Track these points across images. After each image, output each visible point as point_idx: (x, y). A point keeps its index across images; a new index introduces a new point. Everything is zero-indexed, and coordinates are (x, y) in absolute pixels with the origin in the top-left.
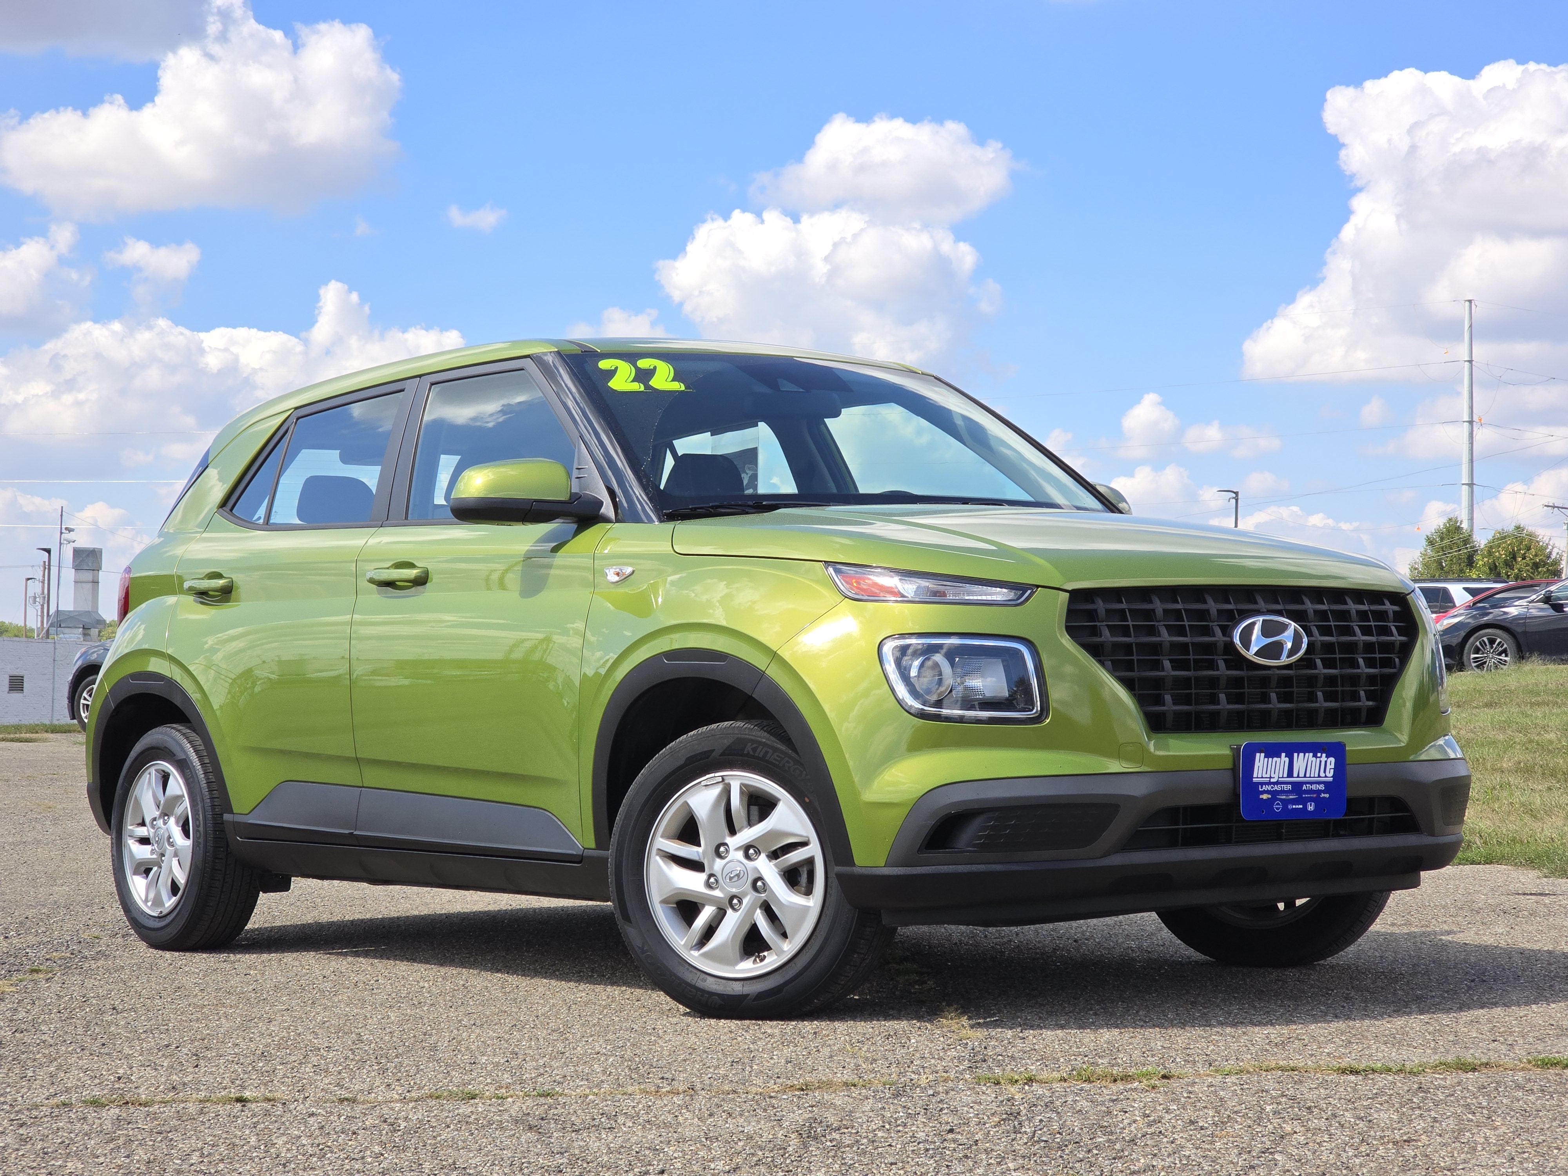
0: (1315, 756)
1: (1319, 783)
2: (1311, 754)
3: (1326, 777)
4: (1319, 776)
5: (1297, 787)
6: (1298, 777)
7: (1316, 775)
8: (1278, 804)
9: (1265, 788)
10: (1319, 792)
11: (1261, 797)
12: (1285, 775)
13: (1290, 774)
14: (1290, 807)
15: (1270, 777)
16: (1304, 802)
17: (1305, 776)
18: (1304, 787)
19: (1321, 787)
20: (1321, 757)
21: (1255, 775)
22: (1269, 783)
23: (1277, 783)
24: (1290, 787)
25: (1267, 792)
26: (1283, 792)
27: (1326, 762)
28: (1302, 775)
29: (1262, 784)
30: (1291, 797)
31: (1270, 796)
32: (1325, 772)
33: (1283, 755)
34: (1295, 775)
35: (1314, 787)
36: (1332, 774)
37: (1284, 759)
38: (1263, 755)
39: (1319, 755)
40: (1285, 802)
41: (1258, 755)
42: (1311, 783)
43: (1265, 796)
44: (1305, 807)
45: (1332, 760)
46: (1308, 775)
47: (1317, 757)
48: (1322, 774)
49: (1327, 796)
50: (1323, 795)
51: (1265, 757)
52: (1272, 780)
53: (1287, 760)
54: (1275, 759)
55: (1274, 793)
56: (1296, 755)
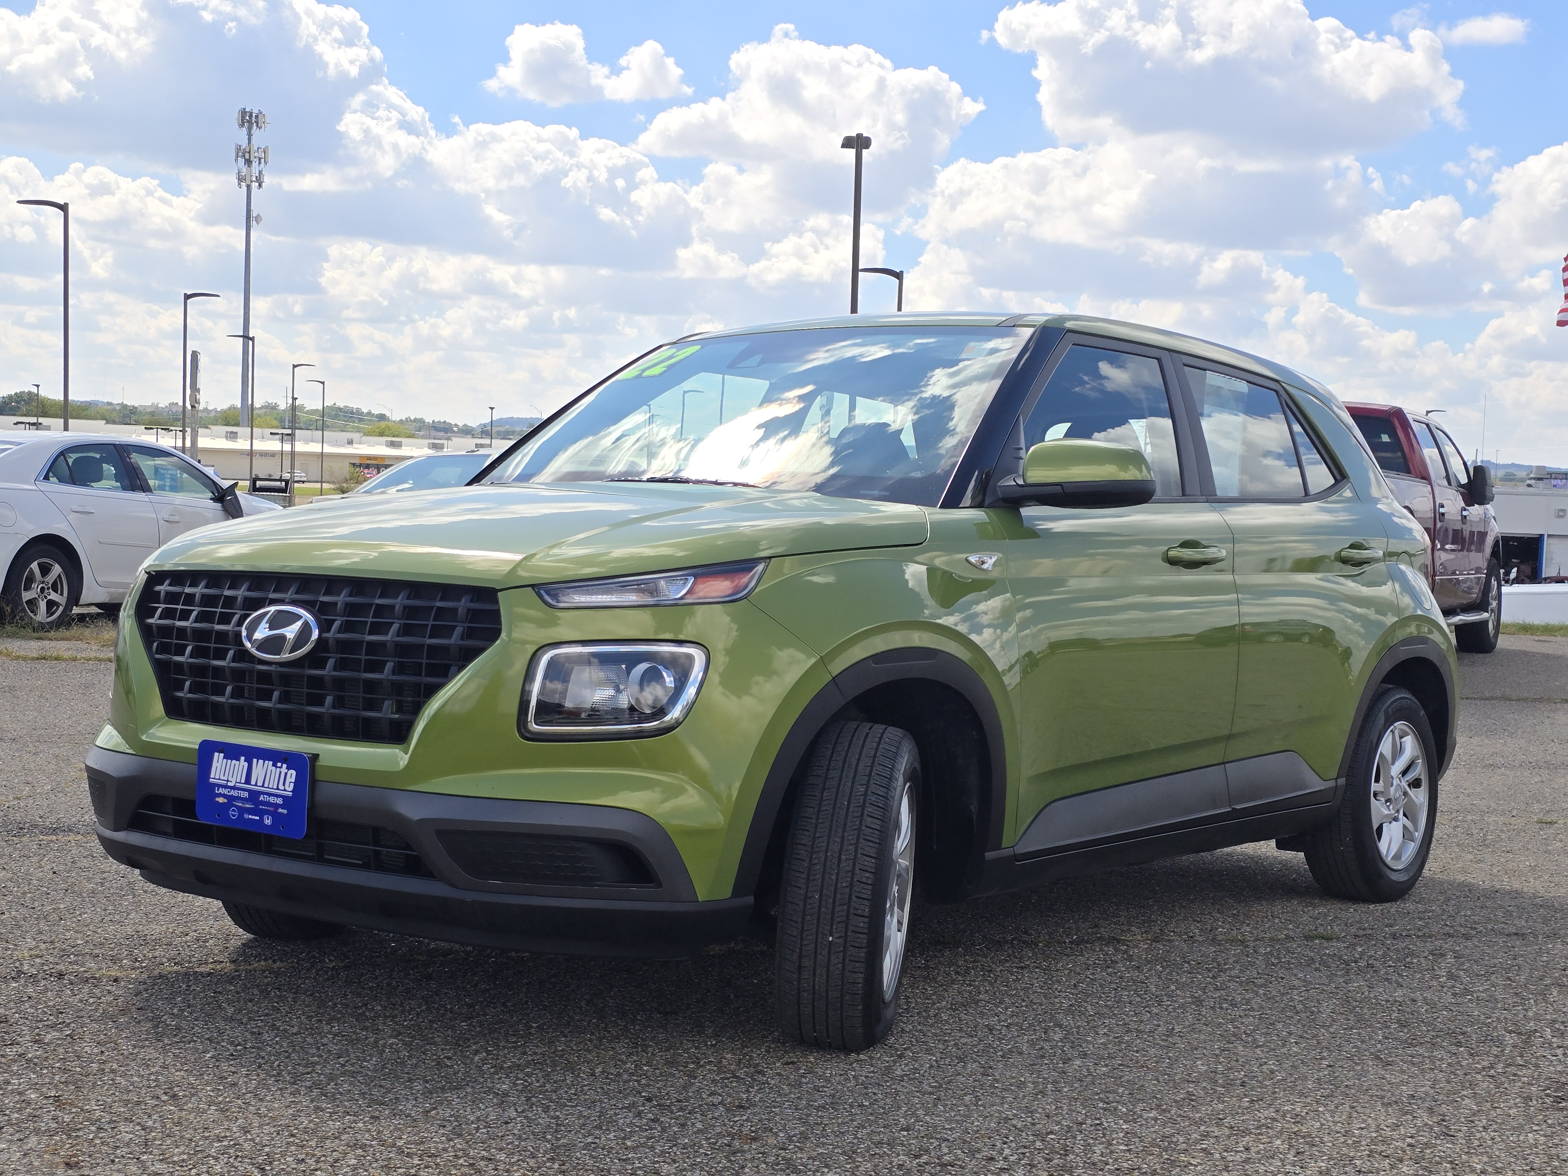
0: (274, 765)
1: (277, 796)
2: (271, 763)
3: (285, 790)
4: (278, 789)
5: (254, 795)
6: (256, 785)
7: (275, 787)
8: (233, 810)
9: (222, 791)
10: (277, 806)
11: (217, 799)
12: (243, 781)
13: (248, 780)
14: (246, 816)
15: (228, 781)
16: (261, 813)
17: (263, 786)
18: (261, 798)
19: (280, 801)
20: (281, 767)
21: (212, 776)
22: (226, 787)
23: (234, 788)
24: (246, 794)
25: (224, 796)
26: (238, 798)
27: (286, 774)
28: (260, 783)
29: (219, 786)
30: (247, 806)
31: (226, 801)
32: (284, 784)
33: (243, 758)
34: (253, 782)
35: (272, 799)
36: (291, 788)
37: (243, 763)
38: (222, 755)
39: (279, 764)
40: (242, 810)
41: (216, 754)
42: (270, 795)
43: (221, 800)
44: (262, 819)
45: (293, 773)
46: (266, 785)
47: (276, 767)
48: (281, 787)
49: (285, 812)
50: (280, 810)
51: (224, 758)
52: (229, 784)
53: (246, 764)
54: (234, 761)
55: (231, 798)
56: (255, 760)
